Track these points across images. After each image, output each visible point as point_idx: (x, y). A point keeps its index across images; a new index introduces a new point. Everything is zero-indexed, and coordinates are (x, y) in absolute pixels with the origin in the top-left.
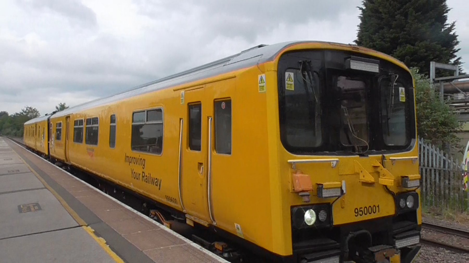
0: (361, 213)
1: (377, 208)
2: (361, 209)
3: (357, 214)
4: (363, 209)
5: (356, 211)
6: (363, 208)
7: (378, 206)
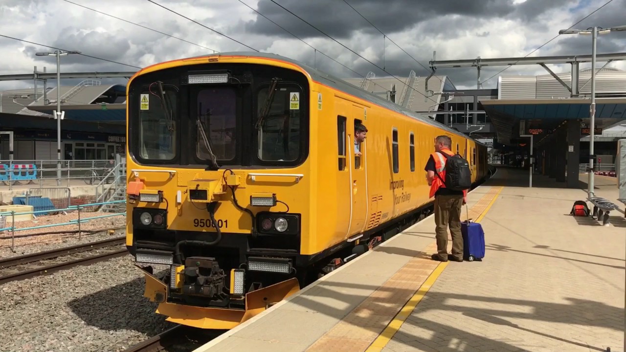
0: (202, 224)
1: (224, 224)
2: (202, 221)
3: (196, 225)
4: (205, 222)
5: (196, 221)
6: (205, 220)
7: (226, 221)
